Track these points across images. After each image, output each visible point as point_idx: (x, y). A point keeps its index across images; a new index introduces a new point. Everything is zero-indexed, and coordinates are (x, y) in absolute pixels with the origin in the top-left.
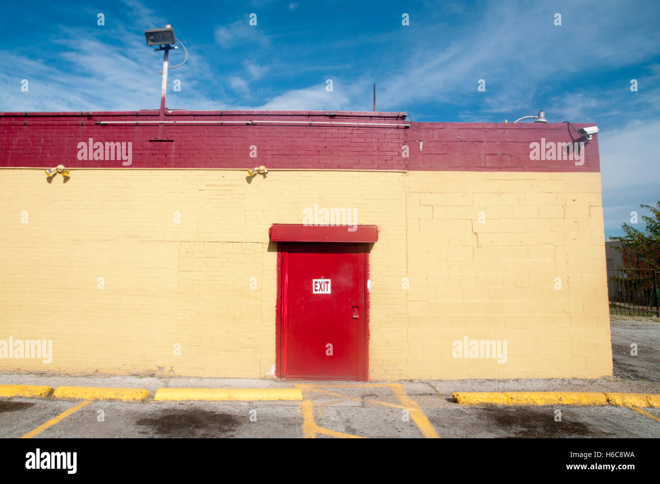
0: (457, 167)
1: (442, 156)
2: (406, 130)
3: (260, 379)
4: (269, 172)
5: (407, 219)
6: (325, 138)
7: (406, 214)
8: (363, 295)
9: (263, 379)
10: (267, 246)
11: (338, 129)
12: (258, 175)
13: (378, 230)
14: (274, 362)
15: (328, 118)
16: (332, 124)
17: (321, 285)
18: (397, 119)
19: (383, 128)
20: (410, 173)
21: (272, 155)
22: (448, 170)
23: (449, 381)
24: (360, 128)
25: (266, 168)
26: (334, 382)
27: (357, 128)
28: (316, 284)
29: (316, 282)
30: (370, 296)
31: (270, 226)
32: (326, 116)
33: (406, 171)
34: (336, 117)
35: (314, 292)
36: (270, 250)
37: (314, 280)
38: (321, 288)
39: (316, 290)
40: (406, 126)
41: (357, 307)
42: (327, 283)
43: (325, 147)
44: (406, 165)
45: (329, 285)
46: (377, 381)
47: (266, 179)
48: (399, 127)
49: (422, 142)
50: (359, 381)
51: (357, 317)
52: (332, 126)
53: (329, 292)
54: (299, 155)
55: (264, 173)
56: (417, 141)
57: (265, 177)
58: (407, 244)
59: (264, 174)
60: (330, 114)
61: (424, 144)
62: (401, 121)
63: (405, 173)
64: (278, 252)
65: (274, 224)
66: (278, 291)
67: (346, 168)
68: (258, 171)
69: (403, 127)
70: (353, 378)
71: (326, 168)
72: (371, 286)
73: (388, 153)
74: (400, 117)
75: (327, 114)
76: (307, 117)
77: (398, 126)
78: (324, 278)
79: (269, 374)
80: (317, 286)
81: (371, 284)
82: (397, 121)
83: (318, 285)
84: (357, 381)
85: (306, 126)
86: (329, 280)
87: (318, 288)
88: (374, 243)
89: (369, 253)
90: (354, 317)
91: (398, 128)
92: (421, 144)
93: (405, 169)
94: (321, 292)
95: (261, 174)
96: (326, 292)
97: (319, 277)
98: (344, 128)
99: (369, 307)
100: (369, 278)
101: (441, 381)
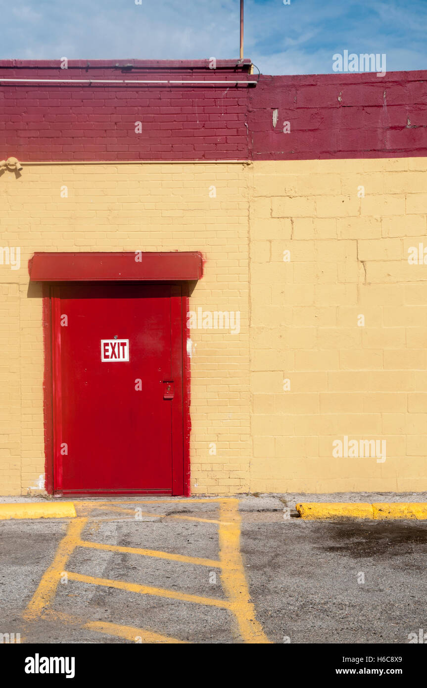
0: (335, 152)
1: (311, 133)
2: (250, 89)
3: (22, 496)
4: (24, 167)
5: (250, 240)
6: (115, 107)
7: (249, 232)
8: (179, 363)
9: (25, 496)
10: (26, 288)
11: (137, 92)
12: (7, 172)
13: (204, 258)
14: (43, 470)
15: (119, 72)
16: (127, 83)
17: (113, 348)
18: (235, 72)
19: (212, 87)
20: (256, 164)
21: (29, 138)
22: (319, 158)
23: (316, 494)
24: (172, 89)
25: (20, 160)
26: (137, 498)
27: (169, 89)
28: (107, 348)
29: (106, 344)
30: (192, 364)
31: (30, 257)
32: (116, 68)
33: (249, 162)
34: (133, 70)
35: (104, 360)
36: (31, 294)
37: (103, 342)
38: (113, 352)
39: (106, 357)
40: (249, 84)
41: (171, 382)
42: (123, 344)
43: (116, 124)
44: (250, 152)
45: (127, 348)
46: (204, 496)
47: (20, 179)
48: (239, 85)
49: (276, 110)
50: (175, 496)
51: (172, 397)
52: (128, 86)
53: (127, 359)
54: (73, 138)
55: (16, 168)
56: (269, 109)
57: (18, 175)
58: (249, 282)
59: (17, 172)
60: (122, 66)
61: (279, 113)
62: (243, 75)
63: (248, 164)
64: (44, 297)
65: (35, 253)
66: (46, 360)
67: (151, 159)
68: (6, 165)
69: (246, 86)
70: (166, 493)
71: (119, 159)
72: (192, 348)
73: (219, 132)
74: (240, 68)
75: (117, 65)
76: (84, 70)
77: (237, 84)
78: (119, 338)
79: (34, 488)
80: (107, 351)
81: (193, 345)
82: (237, 76)
83: (109, 348)
84: (172, 496)
85: (84, 87)
86: (126, 341)
87: (109, 353)
88: (197, 280)
89: (189, 296)
90: (165, 397)
91: (236, 86)
92: (275, 114)
93: (247, 158)
94: (114, 360)
95: (11, 170)
96: (121, 359)
97: (113, 338)
98: (147, 89)
99: (189, 381)
100: (189, 337)
101: (303, 494)
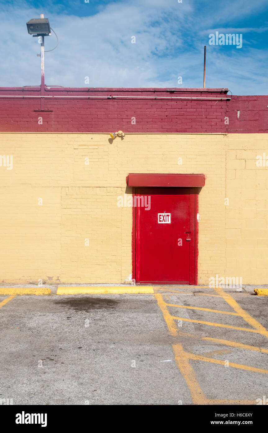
0: (265, 130)
1: (254, 121)
2: (228, 102)
3: (122, 284)
4: (126, 135)
5: (226, 169)
6: (167, 109)
7: (226, 165)
8: (193, 225)
9: (123, 284)
10: (125, 189)
11: (176, 102)
12: (117, 137)
13: (205, 177)
14: (131, 272)
15: (169, 93)
16: (172, 98)
17: (164, 217)
18: (221, 94)
19: (210, 100)
20: (230, 135)
21: (128, 122)
22: (258, 133)
23: (255, 285)
24: (192, 101)
25: (123, 132)
26: (174, 286)
27: (191, 101)
28: (160, 217)
29: (160, 215)
30: (199, 225)
31: (127, 175)
32: (167, 91)
33: (227, 134)
34: (175, 93)
35: (159, 222)
36: (127, 192)
37: (159, 214)
38: (164, 219)
39: (160, 221)
40: (227, 99)
41: (190, 233)
42: (168, 216)
43: (167, 116)
44: (227, 129)
45: (170, 217)
46: (204, 285)
47: (123, 140)
48: (222, 100)
49: (239, 111)
50: (191, 285)
51: (190, 240)
52: (172, 100)
53: (170, 222)
54: (147, 122)
55: (122, 136)
56: (236, 110)
57: (122, 139)
58: (226, 188)
59: (122, 137)
60: (170, 91)
61: (240, 112)
62: (223, 95)
63: (226, 135)
64: (133, 194)
65: (129, 174)
66: (133, 222)
67: (182, 132)
68: (117, 134)
69: (225, 100)
70: (186, 283)
71: (167, 132)
72: (199, 218)
73: (213, 120)
74: (223, 92)
75: (168, 90)
76: (153, 92)
77: (222, 99)
78: (166, 213)
79: (127, 280)
80: (161, 218)
81: (200, 217)
82: (221, 95)
83: (162, 217)
84: (190, 285)
85: (152, 100)
86: (170, 214)
87: (162, 220)
88: (202, 187)
89: (198, 194)
90: (187, 240)
91: (221, 100)
92: (239, 112)
93: (225, 132)
94: (164, 222)
95: (119, 137)
96: (167, 222)
97: (163, 212)
98: (181, 101)
99: (198, 233)
100: (198, 212)
101: (249, 285)
